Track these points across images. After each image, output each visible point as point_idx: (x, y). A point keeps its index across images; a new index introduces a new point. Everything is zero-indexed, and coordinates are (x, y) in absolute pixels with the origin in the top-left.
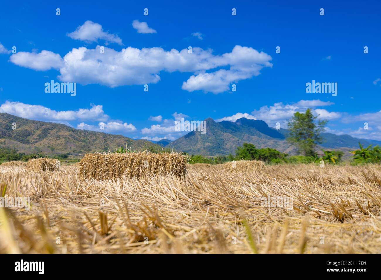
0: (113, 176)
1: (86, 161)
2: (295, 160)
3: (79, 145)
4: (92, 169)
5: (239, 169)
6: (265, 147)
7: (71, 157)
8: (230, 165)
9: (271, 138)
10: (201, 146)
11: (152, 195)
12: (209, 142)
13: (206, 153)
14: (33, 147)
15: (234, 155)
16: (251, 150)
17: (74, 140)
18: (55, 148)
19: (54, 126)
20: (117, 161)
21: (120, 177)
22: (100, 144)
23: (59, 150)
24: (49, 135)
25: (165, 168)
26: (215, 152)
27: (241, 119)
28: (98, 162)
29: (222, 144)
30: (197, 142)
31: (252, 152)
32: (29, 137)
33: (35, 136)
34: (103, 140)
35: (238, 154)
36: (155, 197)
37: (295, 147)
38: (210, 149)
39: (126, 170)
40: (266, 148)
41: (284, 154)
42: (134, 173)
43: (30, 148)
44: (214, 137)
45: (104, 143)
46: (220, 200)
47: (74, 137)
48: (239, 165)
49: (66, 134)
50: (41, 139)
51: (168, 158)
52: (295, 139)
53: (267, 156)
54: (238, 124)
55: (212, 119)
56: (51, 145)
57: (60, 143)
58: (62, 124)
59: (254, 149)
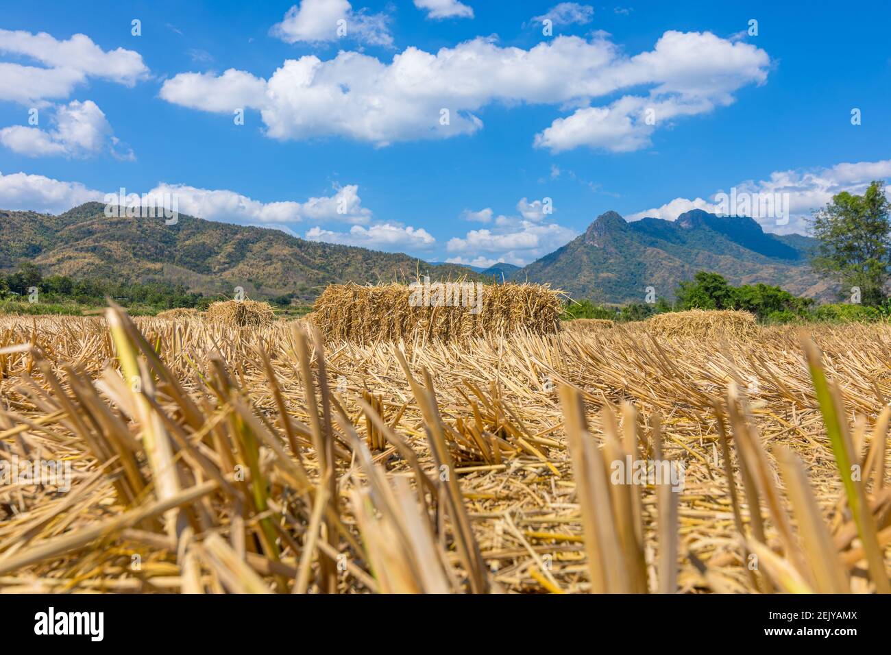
0: (388, 336)
1: (329, 301)
2: (831, 315)
3: (313, 276)
4: (341, 321)
5: (687, 330)
6: (751, 282)
7: (296, 302)
8: (663, 322)
9: (768, 259)
10: (588, 279)
11: (481, 377)
12: (608, 271)
13: (600, 296)
14: (217, 279)
15: (672, 300)
16: (716, 288)
17: (301, 265)
18: (262, 283)
19: (260, 234)
20: (398, 302)
21: (405, 339)
22: (358, 275)
23: (271, 287)
24: (249, 254)
25: (508, 318)
26: (624, 293)
27: (691, 212)
28: (355, 305)
29: (640, 275)
30: (580, 270)
31: (718, 293)
32: (209, 258)
33: (221, 257)
34: (365, 265)
35: (681, 299)
36: (487, 382)
37: (833, 283)
38: (611, 288)
39: (419, 324)
40: (753, 284)
41: (802, 299)
42: (437, 331)
43: (212, 282)
44: (623, 259)
45: (366, 272)
46: (653, 389)
47: (301, 260)
48: (689, 320)
49: (285, 252)
50: (234, 263)
51: (516, 294)
52: (833, 263)
53: (758, 305)
54: (684, 225)
55: (618, 215)
56: (254, 276)
57: (272, 271)
58: (276, 231)
59: (723, 286)
